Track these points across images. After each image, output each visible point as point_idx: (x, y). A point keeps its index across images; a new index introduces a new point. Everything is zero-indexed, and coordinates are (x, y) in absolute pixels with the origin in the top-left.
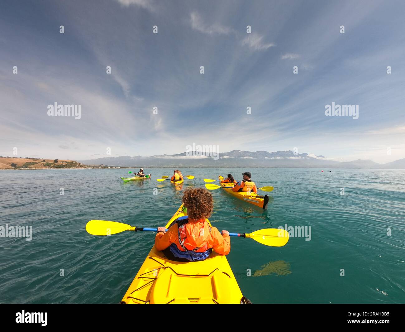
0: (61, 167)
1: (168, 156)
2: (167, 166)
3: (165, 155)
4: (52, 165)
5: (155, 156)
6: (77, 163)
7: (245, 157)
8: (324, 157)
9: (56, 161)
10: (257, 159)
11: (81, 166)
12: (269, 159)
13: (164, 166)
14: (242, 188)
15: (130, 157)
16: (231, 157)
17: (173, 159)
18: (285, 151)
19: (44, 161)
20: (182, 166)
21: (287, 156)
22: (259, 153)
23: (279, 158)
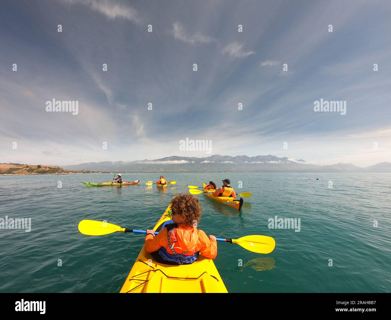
0: (44, 172)
1: (149, 161)
2: (148, 171)
3: (146, 160)
4: (35, 171)
5: (136, 161)
6: (60, 169)
7: (226, 162)
8: (304, 161)
9: (39, 167)
10: (237, 163)
11: (63, 171)
12: (249, 163)
13: (145, 171)
14: (222, 193)
15: (112, 162)
16: (211, 162)
17: (154, 164)
18: (266, 155)
19: (27, 167)
20: (163, 171)
21: (267, 160)
22: (239, 157)
23: (259, 162)
